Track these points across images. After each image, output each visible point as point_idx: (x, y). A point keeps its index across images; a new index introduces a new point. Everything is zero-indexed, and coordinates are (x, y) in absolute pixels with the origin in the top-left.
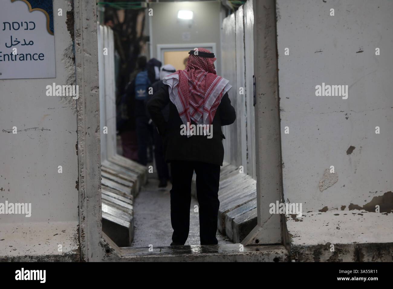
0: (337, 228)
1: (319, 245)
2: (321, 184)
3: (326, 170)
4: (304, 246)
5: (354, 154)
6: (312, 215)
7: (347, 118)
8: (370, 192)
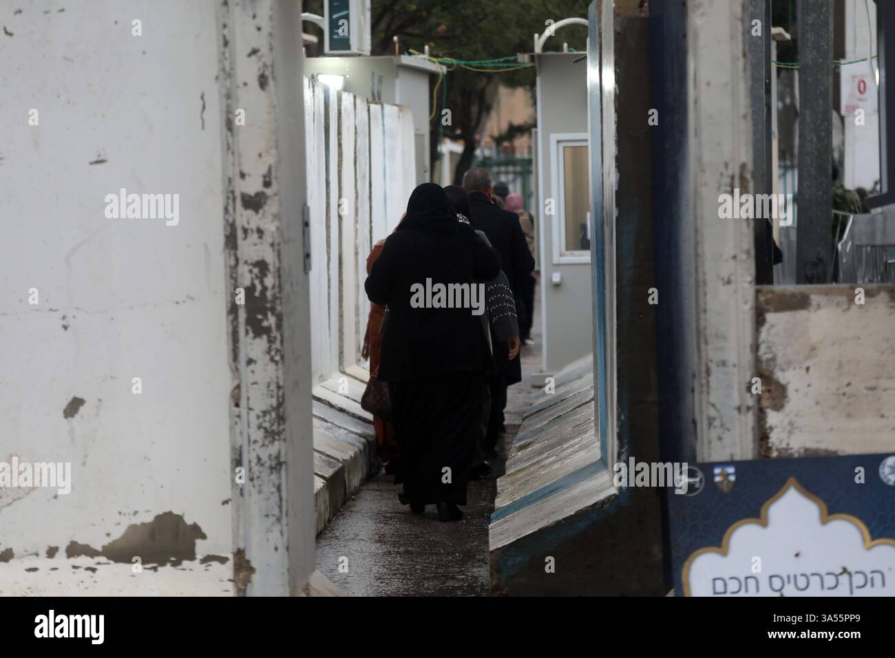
5: (82, 417)
7: (65, 327)
8: (120, 513)
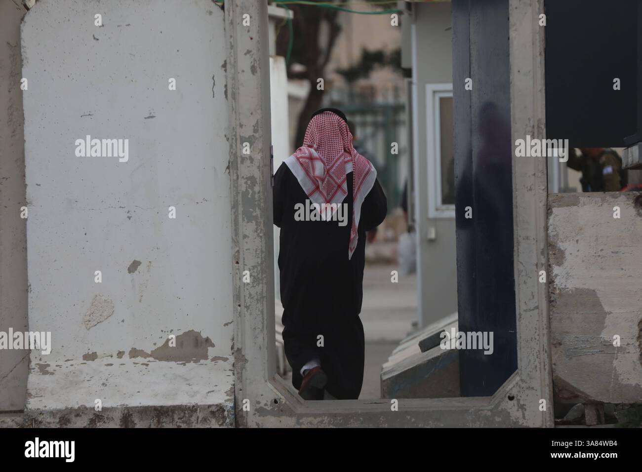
0: (103, 384)
1: (67, 408)
2: (88, 318)
3: (96, 296)
4: (45, 411)
5: (139, 272)
6: (72, 365)
7: (129, 218)
8: (162, 331)
